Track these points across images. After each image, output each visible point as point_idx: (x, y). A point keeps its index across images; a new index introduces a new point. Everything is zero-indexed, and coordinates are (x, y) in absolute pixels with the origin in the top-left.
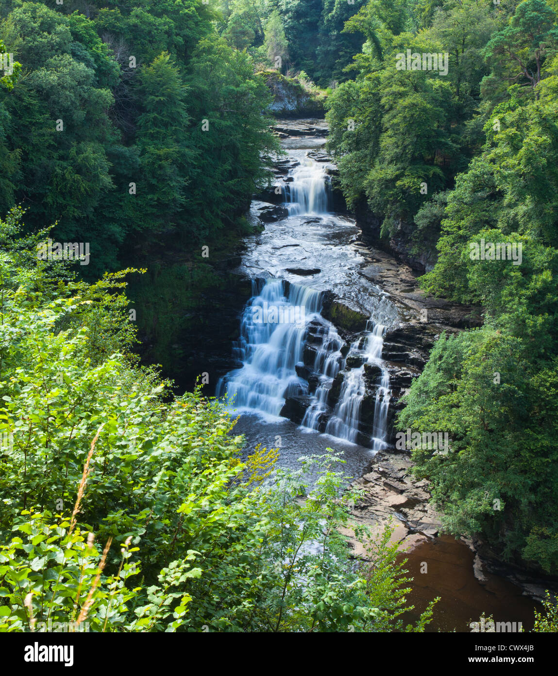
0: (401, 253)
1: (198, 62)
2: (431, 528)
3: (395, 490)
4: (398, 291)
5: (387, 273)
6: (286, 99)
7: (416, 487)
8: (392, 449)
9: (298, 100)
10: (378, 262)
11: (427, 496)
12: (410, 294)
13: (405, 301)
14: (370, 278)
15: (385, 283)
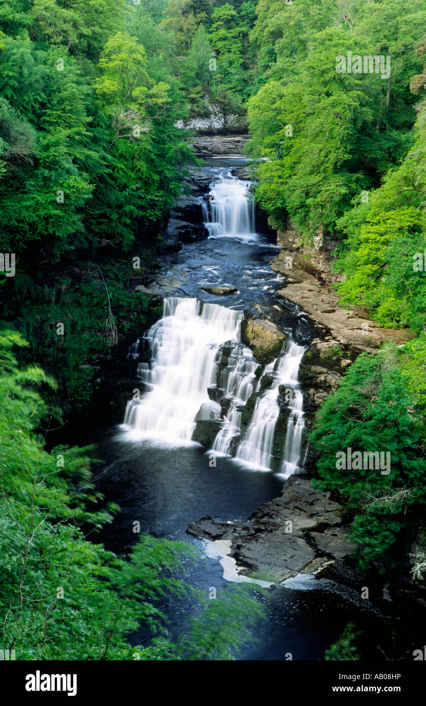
1: (107, 62)
2: (341, 551)
3: (305, 514)
4: (318, 312)
5: (308, 294)
6: (212, 116)
7: (327, 511)
8: (305, 475)
9: (225, 118)
10: (299, 282)
11: (339, 520)
12: (331, 315)
13: (325, 322)
14: (290, 298)
15: (304, 304)
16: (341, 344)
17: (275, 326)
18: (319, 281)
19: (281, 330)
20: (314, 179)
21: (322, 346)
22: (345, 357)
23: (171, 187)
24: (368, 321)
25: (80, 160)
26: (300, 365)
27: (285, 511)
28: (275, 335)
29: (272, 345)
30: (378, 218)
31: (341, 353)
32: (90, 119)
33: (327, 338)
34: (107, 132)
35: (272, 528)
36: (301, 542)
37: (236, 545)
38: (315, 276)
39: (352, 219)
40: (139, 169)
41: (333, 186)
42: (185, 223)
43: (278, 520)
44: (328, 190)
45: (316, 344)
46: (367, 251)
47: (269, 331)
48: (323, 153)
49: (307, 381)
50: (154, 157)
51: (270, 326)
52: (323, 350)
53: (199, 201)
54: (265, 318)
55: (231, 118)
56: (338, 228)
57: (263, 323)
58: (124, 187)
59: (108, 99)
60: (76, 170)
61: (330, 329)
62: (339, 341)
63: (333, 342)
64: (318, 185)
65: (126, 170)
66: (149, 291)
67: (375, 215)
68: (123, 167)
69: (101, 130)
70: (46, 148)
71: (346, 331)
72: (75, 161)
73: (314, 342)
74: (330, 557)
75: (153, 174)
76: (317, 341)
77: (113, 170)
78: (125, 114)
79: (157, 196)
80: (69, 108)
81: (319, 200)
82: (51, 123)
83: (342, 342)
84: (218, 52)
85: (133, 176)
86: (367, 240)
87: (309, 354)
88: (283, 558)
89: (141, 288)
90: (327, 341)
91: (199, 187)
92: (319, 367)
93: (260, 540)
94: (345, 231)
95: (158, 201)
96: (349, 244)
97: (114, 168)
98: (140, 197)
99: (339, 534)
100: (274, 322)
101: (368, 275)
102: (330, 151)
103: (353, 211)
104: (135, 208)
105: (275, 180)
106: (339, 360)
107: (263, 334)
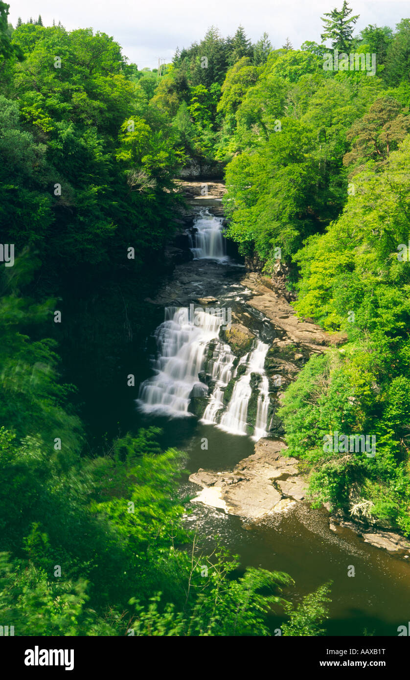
0: (280, 289)
1: (124, 138)
2: (299, 494)
3: (272, 467)
4: (277, 318)
5: (268, 304)
6: (192, 167)
7: (288, 465)
8: (270, 437)
9: (201, 168)
10: (262, 294)
11: (296, 472)
12: (286, 321)
13: (282, 325)
14: (256, 307)
15: (267, 312)
16: (294, 342)
17: (247, 328)
18: (276, 293)
19: (251, 331)
20: (275, 224)
21: (281, 344)
22: (298, 352)
23: (169, 226)
24: (312, 325)
25: (106, 208)
26: (266, 358)
27: (258, 465)
28: (247, 336)
29: (245, 343)
30: (324, 257)
31: (295, 349)
32: (112, 179)
33: (284, 338)
34: (124, 187)
35: (250, 477)
36: (271, 488)
37: (225, 491)
38: (272, 290)
39: (304, 255)
40: (147, 214)
41: (289, 230)
42: (176, 249)
43: (253, 472)
44: (285, 233)
45: (277, 342)
46: (316, 280)
47: (242, 334)
48: (281, 207)
49: (270, 369)
50: (157, 205)
51: (243, 329)
52: (282, 347)
53: (187, 233)
54: (239, 323)
55: (206, 167)
56: (293, 261)
57: (238, 327)
58: (136, 226)
59: (125, 164)
60: (103, 216)
61: (286, 331)
62: (292, 340)
63: (289, 341)
64: (277, 229)
65: (136, 214)
66: (154, 302)
67: (322, 254)
68: (135, 212)
69: (119, 185)
70: (81, 201)
71: (298, 333)
72: (102, 209)
73: (274, 341)
74: (291, 498)
75: (155, 217)
76: (277, 340)
77: (128, 214)
78: (137, 175)
79: (158, 233)
80: (97, 171)
81: (279, 239)
82: (84, 182)
83: (295, 341)
84: (194, 119)
85: (142, 218)
86: (315, 273)
87: (272, 350)
88: (258, 500)
89: (148, 299)
90: (284, 340)
91: (186, 222)
92: (279, 359)
93: (242, 487)
94: (299, 264)
95: (159, 236)
96: (302, 274)
97: (128, 212)
98: (146, 234)
99: (297, 482)
100: (246, 326)
101: (317, 298)
102: (287, 205)
103: (304, 249)
104: (143, 241)
105: (246, 223)
106: (293, 354)
107: (238, 334)
